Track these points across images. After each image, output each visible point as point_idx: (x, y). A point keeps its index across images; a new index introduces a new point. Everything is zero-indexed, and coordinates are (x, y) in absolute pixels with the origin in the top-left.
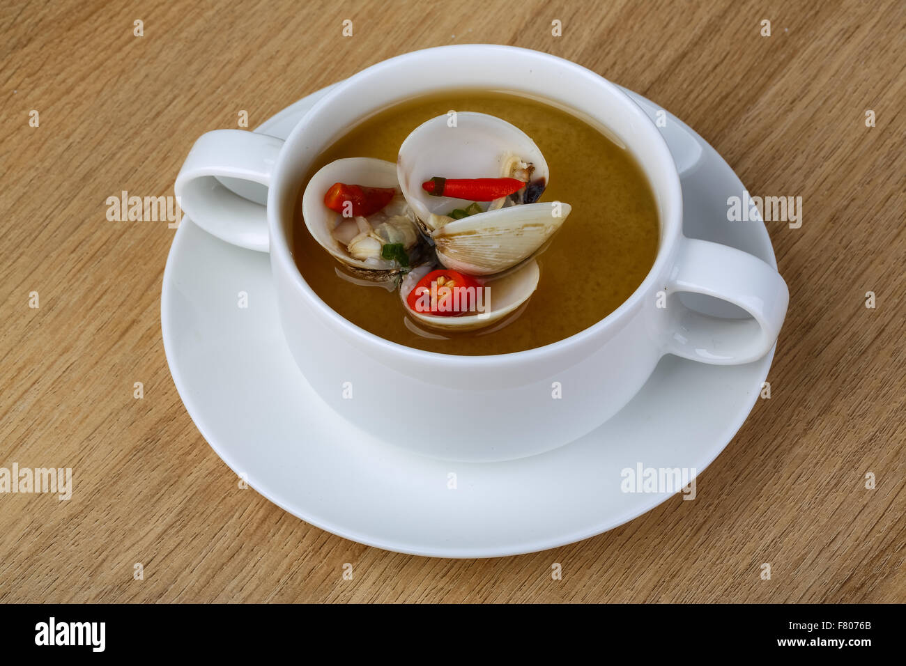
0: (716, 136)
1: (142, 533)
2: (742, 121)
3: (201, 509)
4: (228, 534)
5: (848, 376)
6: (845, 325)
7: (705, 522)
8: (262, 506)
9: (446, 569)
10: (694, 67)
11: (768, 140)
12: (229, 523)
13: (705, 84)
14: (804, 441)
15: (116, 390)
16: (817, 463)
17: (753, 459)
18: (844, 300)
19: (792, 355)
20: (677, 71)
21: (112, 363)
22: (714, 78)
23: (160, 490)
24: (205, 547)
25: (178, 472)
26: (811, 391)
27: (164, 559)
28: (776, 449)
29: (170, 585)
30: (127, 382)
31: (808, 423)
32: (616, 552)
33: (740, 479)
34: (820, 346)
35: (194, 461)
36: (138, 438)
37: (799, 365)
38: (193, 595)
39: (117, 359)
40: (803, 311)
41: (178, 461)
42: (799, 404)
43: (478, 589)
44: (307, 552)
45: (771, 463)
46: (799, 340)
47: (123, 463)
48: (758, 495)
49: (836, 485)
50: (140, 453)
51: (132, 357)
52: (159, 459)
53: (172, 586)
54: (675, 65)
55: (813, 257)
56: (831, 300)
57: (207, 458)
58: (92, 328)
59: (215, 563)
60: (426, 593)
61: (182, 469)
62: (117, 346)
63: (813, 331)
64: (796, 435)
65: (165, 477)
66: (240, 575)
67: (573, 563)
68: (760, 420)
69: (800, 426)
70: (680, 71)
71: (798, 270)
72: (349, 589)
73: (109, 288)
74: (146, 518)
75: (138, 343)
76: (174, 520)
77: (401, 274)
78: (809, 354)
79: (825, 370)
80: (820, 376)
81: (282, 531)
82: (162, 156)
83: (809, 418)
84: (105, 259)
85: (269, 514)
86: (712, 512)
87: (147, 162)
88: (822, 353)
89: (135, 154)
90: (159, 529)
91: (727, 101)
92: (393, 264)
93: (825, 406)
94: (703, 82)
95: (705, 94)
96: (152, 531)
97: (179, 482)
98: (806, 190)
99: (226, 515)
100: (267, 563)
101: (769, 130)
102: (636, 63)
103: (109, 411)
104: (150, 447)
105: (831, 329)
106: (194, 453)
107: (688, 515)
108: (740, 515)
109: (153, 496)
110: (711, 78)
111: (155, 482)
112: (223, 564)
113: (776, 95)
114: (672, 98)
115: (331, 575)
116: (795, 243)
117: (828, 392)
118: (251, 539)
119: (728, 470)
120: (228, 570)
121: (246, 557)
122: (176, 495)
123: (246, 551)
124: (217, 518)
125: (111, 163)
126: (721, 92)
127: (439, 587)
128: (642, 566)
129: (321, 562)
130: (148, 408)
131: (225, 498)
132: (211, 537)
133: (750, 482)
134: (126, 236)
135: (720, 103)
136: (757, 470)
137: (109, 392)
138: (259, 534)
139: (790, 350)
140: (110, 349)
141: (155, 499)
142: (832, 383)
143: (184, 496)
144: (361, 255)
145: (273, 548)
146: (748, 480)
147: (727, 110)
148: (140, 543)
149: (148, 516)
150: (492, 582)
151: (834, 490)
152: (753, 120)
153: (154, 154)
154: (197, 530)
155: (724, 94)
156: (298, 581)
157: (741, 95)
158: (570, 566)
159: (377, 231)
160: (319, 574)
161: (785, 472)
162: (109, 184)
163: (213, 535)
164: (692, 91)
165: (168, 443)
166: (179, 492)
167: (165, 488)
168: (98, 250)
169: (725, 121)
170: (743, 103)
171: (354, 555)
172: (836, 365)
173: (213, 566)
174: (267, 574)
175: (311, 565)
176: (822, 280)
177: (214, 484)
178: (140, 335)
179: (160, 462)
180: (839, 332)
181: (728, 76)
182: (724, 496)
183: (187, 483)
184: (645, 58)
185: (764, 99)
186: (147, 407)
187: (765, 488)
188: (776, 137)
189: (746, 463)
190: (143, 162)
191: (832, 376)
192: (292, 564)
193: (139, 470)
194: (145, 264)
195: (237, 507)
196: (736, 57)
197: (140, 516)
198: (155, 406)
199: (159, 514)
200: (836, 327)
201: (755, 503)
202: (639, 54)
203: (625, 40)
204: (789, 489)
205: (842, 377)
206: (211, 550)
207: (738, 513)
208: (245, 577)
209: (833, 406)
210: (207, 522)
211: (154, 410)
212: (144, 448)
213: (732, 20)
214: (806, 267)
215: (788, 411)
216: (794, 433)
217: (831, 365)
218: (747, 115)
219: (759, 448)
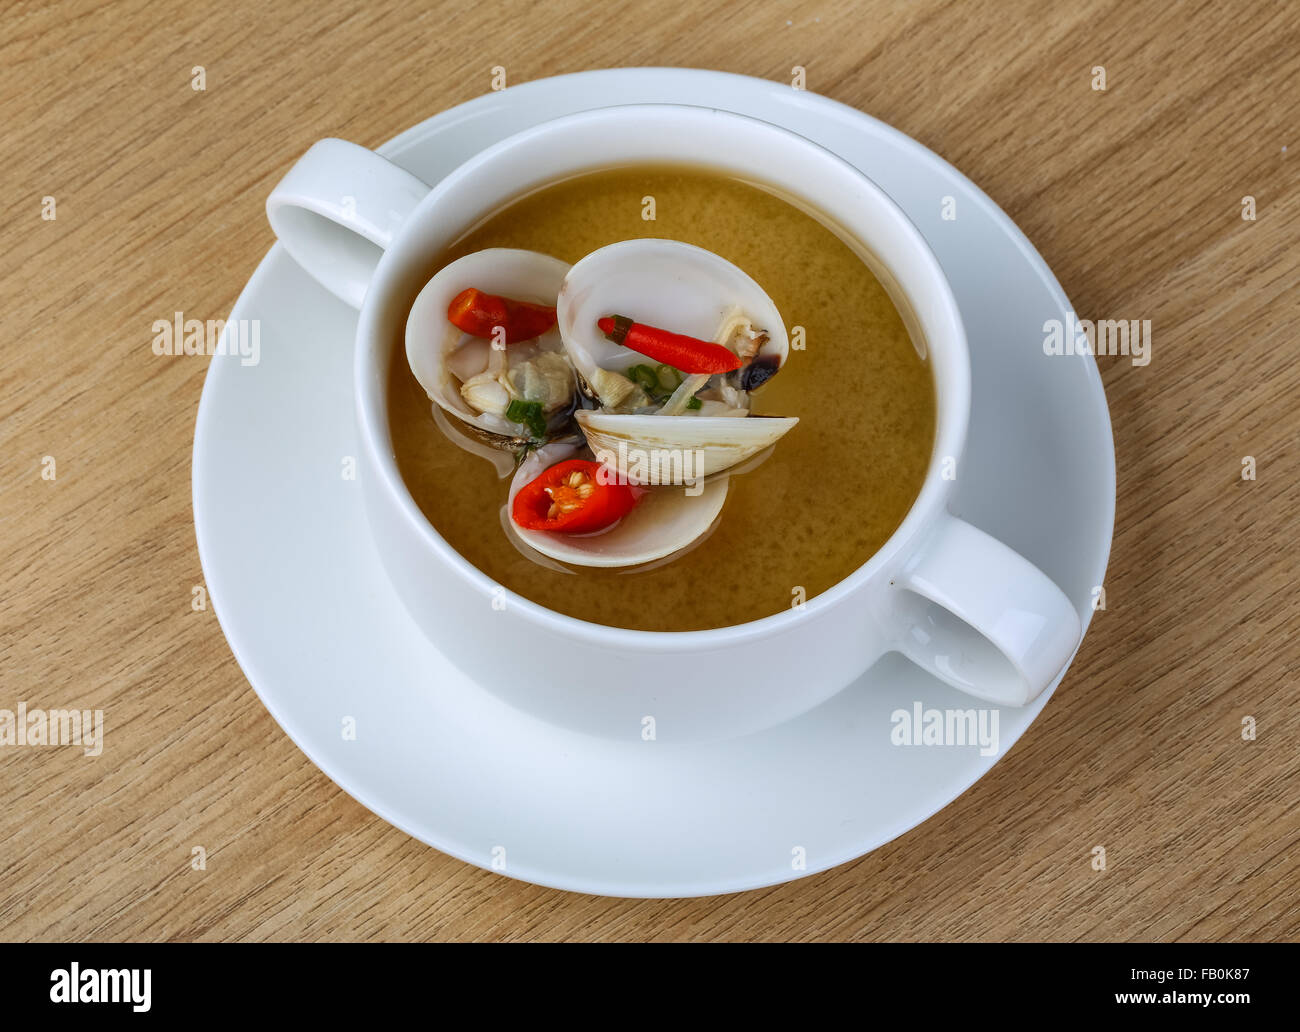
0: (1117, 296)
1: (95, 684)
2: (1164, 281)
3: (187, 670)
4: (212, 720)
5: (1171, 736)
6: (1196, 654)
7: (883, 902)
10: (1126, 172)
11: (1191, 323)
12: (218, 704)
13: (1130, 205)
14: (1071, 818)
15: (127, 452)
16: (1077, 859)
17: (987, 824)
18: (1210, 613)
19: (1101, 679)
20: (1097, 172)
21: (135, 409)
22: (1148, 199)
23: (141, 624)
24: (174, 730)
25: (174, 604)
26: (1109, 743)
27: (112, 731)
28: (1026, 819)
29: (108, 773)
30: (147, 445)
31: (1087, 792)
32: (742, 910)
33: (957, 850)
34: (1147, 676)
36: (135, 536)
37: (1106, 697)
38: (135, 798)
39: (144, 404)
40: (1143, 613)
41: (178, 587)
42: (1084, 757)
43: (529, 907)
44: (312, 781)
45: (1011, 838)
46: (1121, 658)
47: (102, 568)
48: (973, 883)
49: (1091, 900)
50: (130, 561)
51: (165, 407)
52: (154, 577)
54: (1095, 163)
55: (1190, 531)
56: (1190, 608)
58: (124, 347)
59: (180, 759)
60: (455, 892)
62: (150, 384)
63: (1146, 650)
64: (1063, 806)
65: (152, 608)
66: (209, 787)
67: (675, 908)
68: (1018, 767)
69: (1075, 793)
70: (1101, 173)
71: (1158, 547)
72: (351, 853)
73: (168, 289)
74: (107, 661)
75: (180, 388)
76: (145, 677)
77: (530, 446)
78: (1126, 685)
79: (1141, 715)
80: (1130, 725)
82: (309, 100)
83: (1091, 785)
84: (176, 242)
86: (898, 890)
87: (283, 104)
88: (1147, 688)
89: (270, 87)
90: (120, 685)
91: (1154, 242)
92: (520, 430)
93: (1120, 773)
94: (1130, 200)
95: (1126, 221)
96: (109, 685)
97: (171, 620)
98: (1219, 420)
99: (219, 690)
100: (252, 780)
101: (1200, 306)
102: (1041, 142)
103: (108, 481)
104: (148, 555)
105: (1173, 655)
107: (863, 884)
108: (936, 906)
109: (127, 632)
110: (1143, 198)
111: (137, 611)
112: (190, 764)
113: (1231, 252)
114: (1075, 215)
115: (334, 825)
116: (1172, 501)
117: (1133, 752)
118: (241, 737)
119: (945, 832)
120: (194, 774)
121: (226, 763)
122: (160, 639)
123: (228, 754)
124: (204, 692)
125: (233, 91)
126: (1151, 225)
127: (476, 889)
129: (326, 801)
130: (163, 495)
132: (188, 718)
133: (969, 860)
134: (218, 214)
135: (1143, 242)
136: (988, 843)
137: (117, 454)
138: (255, 733)
139: (1101, 669)
140: (138, 386)
141: (128, 637)
142: (1144, 740)
143: (169, 645)
144: (477, 404)
145: (266, 760)
146: (968, 856)
147: (1149, 256)
148: (87, 697)
149: (112, 661)
150: (553, 903)
151: (1085, 908)
152: (1181, 283)
153: (298, 93)
154: (171, 702)
155: (1155, 228)
156: (286, 820)
157: (1177, 238)
158: (669, 913)
159: (512, 374)
160: (317, 819)
161: (1024, 859)
162: (220, 125)
163: (190, 715)
164: (1107, 211)
165: (173, 556)
166: (165, 636)
167: (148, 625)
168: (172, 225)
169: (1140, 274)
170: (1175, 252)
172: (1159, 713)
173: (174, 763)
174: (247, 797)
176: (1189, 572)
178: (189, 376)
179: (154, 581)
180: (1183, 662)
181: (1171, 201)
182: (924, 871)
183: (181, 626)
184: (1059, 138)
185: (1210, 254)
186: (160, 490)
187: (986, 876)
188: (1205, 321)
189: (974, 828)
190: (278, 103)
191: (1148, 728)
192: (284, 793)
193: (121, 586)
194: (229, 267)
195: (237, 683)
196: (1193, 173)
197: (100, 657)
198: (174, 493)
199: (126, 662)
200: (1182, 652)
201: (965, 894)
202: (1052, 128)
203: (1038, 99)
204: (1021, 888)
205: (1162, 734)
206: (180, 738)
207: (935, 902)
208: (215, 792)
209: (1132, 776)
210: (189, 694)
211: (171, 498)
212: (137, 554)
213: (1208, 110)
214: (1172, 545)
215: (1062, 766)
216: (1061, 801)
217: (1152, 712)
218: (1176, 274)
219: (1002, 811)
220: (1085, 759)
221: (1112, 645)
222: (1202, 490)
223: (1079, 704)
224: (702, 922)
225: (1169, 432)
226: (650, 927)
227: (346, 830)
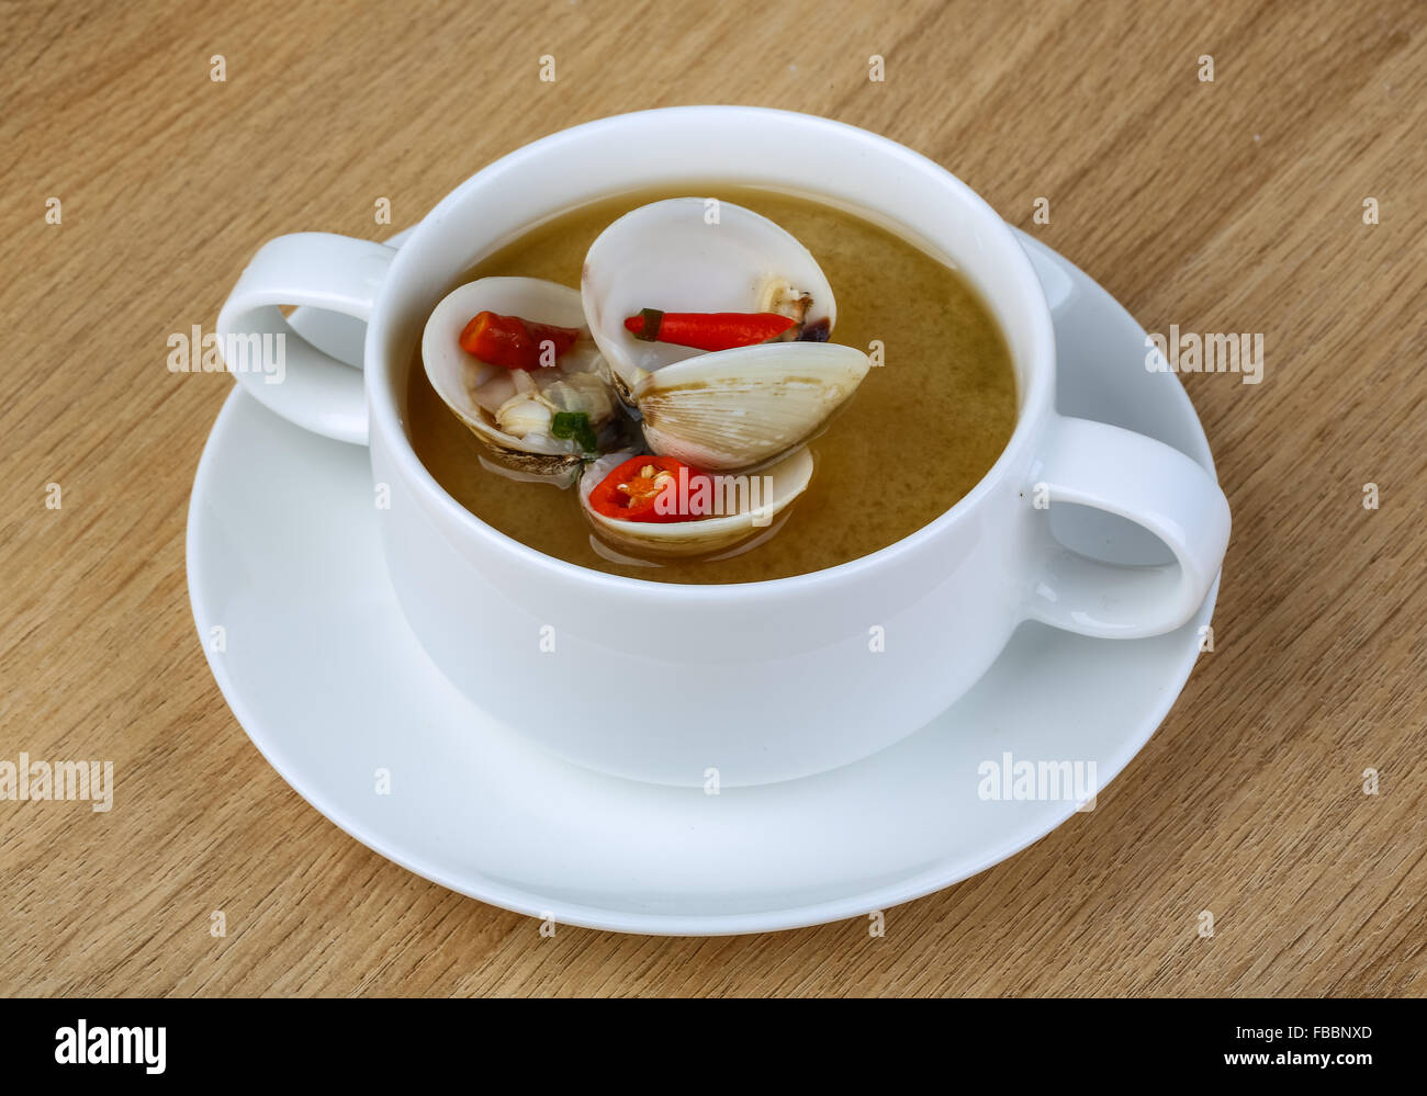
0: (1133, 299)
1: (138, 896)
2: (1175, 278)
3: (238, 859)
4: (282, 900)
5: (1336, 681)
6: (1335, 600)
7: (1084, 904)
8: (341, 859)
9: (644, 966)
10: (1100, 191)
11: (1217, 309)
12: (285, 883)
13: (1117, 218)
14: (1258, 780)
15: (107, 670)
16: (1278, 816)
17: (1169, 806)
18: (1334, 562)
19: (1243, 647)
20: (1071, 197)
21: (103, 628)
22: (1132, 211)
23: (173, 828)
24: (242, 920)
25: (204, 800)
26: (1273, 702)
27: (172, 936)
28: (1208, 793)
29: (180, 978)
30: (127, 658)
31: (1266, 753)
32: (932, 947)
33: (1146, 837)
34: (1289, 633)
35: (231, 785)
36: (140, 745)
37: (1253, 661)
39: (112, 621)
40: (1264, 577)
41: (204, 784)
42: (1250, 722)
44: (413, 932)
45: (1200, 814)
46: (1256, 623)
48: (1176, 863)
49: (1308, 852)
50: (143, 770)
51: (137, 619)
52: (174, 779)
53: (184, 980)
54: (1066, 190)
55: (1286, 492)
56: (1313, 560)
57: (254, 780)
58: (73, 573)
59: (257, 946)
61: (210, 797)
62: (113, 601)
63: (1280, 609)
64: (1244, 772)
65: (182, 809)
66: (299, 965)
67: (858, 963)
68: (1185, 745)
69: (1252, 758)
70: (1075, 198)
71: (1259, 512)
73: (106, 510)
74: (146, 871)
75: (148, 598)
76: (193, 877)
77: (581, 464)
78: (1271, 645)
79: (1297, 670)
80: (1289, 680)
81: (372, 897)
82: (207, 307)
83: (1268, 744)
84: (102, 465)
85: (352, 871)
86: (1096, 889)
87: (180, 316)
88: (1295, 642)
89: (160, 304)
90: (169, 888)
91: (1153, 246)
92: (569, 446)
93: (1295, 727)
94: (1114, 215)
95: (1117, 234)
96: (155, 893)
97: (206, 816)
98: (1279, 387)
99: (280, 871)
100: (345, 948)
101: (1221, 293)
102: (1003, 184)
103: (94, 701)
104: (160, 760)
105: (1310, 606)
106: (232, 772)
108: (1143, 895)
109: (159, 838)
110: (1127, 210)
111: (165, 816)
112: (271, 949)
113: (1235, 238)
114: (1060, 240)
115: (451, 970)
116: (1256, 470)
117: (1301, 706)
118: (319, 910)
119: (1127, 824)
120: (277, 957)
121: (310, 938)
122: (198, 836)
123: (310, 928)
124: (265, 875)
125: (121, 316)
126: (1143, 232)
128: (974, 970)
129: (436, 949)
130: (160, 700)
131: (278, 845)
132: (253, 905)
133: (1163, 843)
134: (140, 429)
135: (1141, 248)
136: (1177, 824)
137: (97, 674)
138: (335, 901)
139: (1239, 637)
140: (101, 606)
141: (163, 842)
142: (1309, 691)
143: (211, 840)
144: (518, 428)
145: (356, 925)
146: (1160, 841)
147: (1151, 259)
148: (133, 910)
149: (150, 869)
151: (1304, 860)
152: (1195, 276)
153: (194, 303)
154: (229, 893)
155: (1148, 233)
156: (395, 978)
157: (1176, 236)
158: (853, 968)
159: (547, 392)
160: (430, 968)
161: (1222, 830)
162: (116, 350)
163: (256, 901)
164: (1094, 229)
165: (189, 755)
166: (204, 833)
167: (181, 826)
168: (91, 451)
169: (1148, 277)
170: (1178, 250)
171: (491, 940)
172: (1316, 662)
173: (252, 951)
174: (344, 966)
175: (418, 953)
176: (1299, 529)
177: (262, 822)
178: (154, 585)
179: (174, 784)
180: (1324, 611)
181: (1156, 207)
182: (1118, 864)
183: (218, 819)
184: (1019, 176)
185: (1216, 244)
186: (157, 697)
187: (1187, 854)
188: (1231, 304)
189: (1157, 813)
190: (174, 317)
191: (1308, 679)
192: (386, 951)
193: (139, 797)
194: (168, 475)
195: (299, 859)
196: (1168, 180)
197: (136, 868)
198: (172, 696)
199: (168, 867)
200: (1319, 603)
201: (1171, 877)
202: (1009, 170)
203: (985, 147)
204: (1228, 857)
205: (1325, 682)
206: (251, 926)
207: (1141, 890)
208: (307, 968)
209: (1308, 728)
210: (248, 882)
211: (169, 702)
212: (149, 762)
213: (1166, 121)
214: (1272, 508)
215: (1232, 733)
216: (1240, 768)
217: (1307, 663)
218: (1186, 269)
219: (1181, 790)
220: (1253, 721)
221: (1243, 612)
222: (1284, 453)
223: (1227, 674)
224: (893, 968)
225: (1230, 409)
226: (837, 986)
227: (466, 971)
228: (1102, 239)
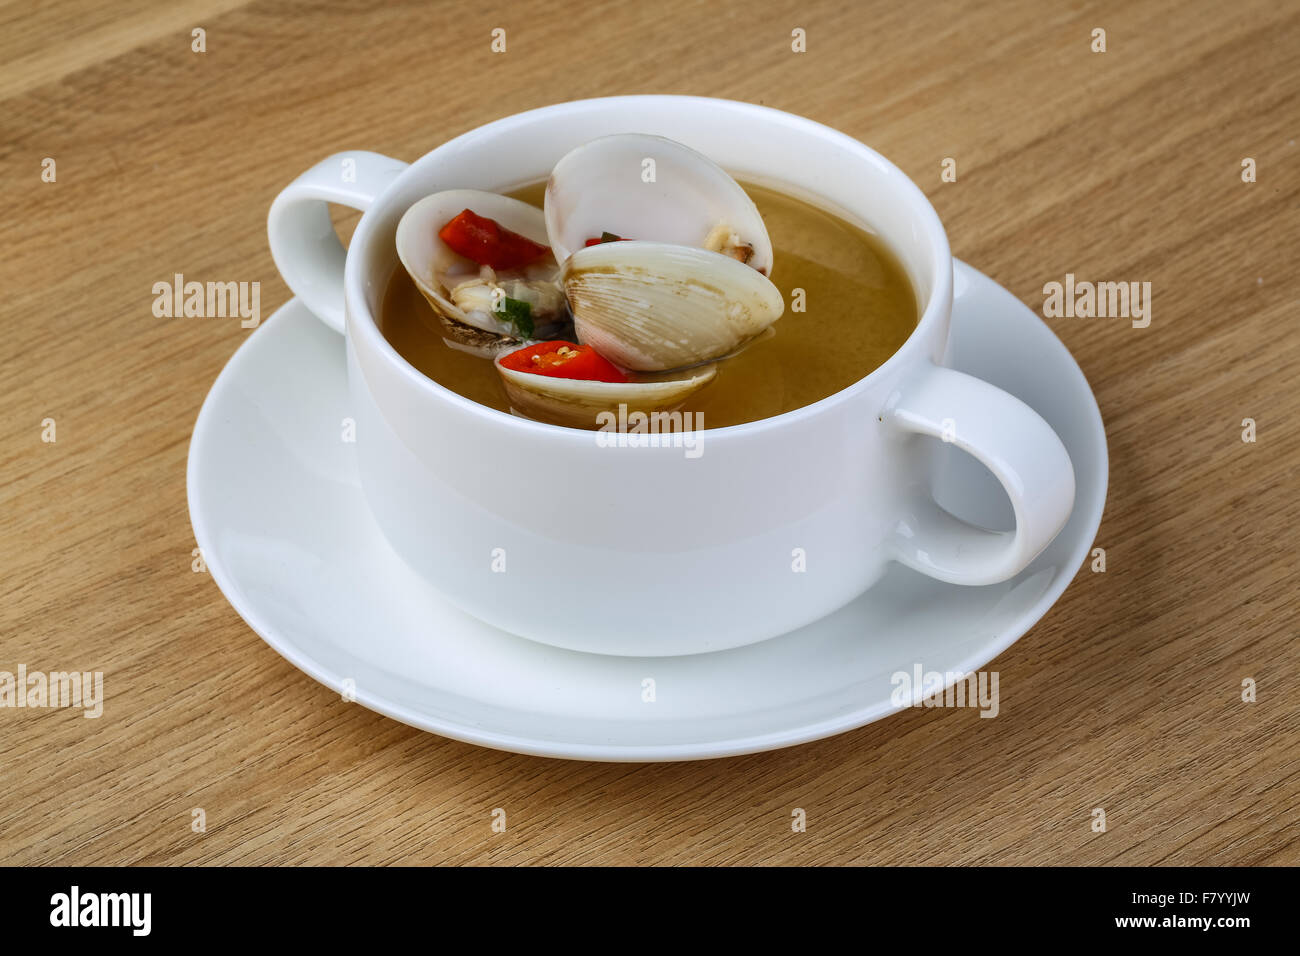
0: (1104, 381)
2: (1150, 369)
3: (175, 658)
4: (199, 694)
5: (1181, 686)
6: (1201, 627)
7: (888, 816)
8: (261, 672)
9: (485, 795)
11: (1178, 398)
12: (207, 681)
14: (1081, 749)
15: (127, 506)
16: (1089, 779)
17: (995, 755)
18: (1212, 597)
21: (136, 476)
23: (131, 626)
24: (160, 702)
25: (166, 611)
26: (1117, 693)
28: (1035, 750)
29: (90, 735)
30: (146, 500)
31: (1096, 729)
32: (742, 824)
33: (964, 775)
34: (1152, 644)
35: (192, 604)
36: (130, 563)
37: (1110, 660)
38: (117, 752)
39: (145, 472)
40: (1144, 599)
41: (171, 599)
43: (519, 827)
44: (299, 736)
45: (1020, 765)
46: (1123, 632)
47: (95, 587)
48: (983, 799)
50: (125, 581)
53: (93, 737)
55: (1188, 540)
56: (1192, 594)
57: (213, 604)
58: (128, 434)
59: (165, 723)
60: (443, 817)
61: (172, 609)
62: (152, 459)
63: (1150, 625)
64: (1072, 740)
65: (144, 614)
66: (193, 743)
67: (672, 824)
69: (1082, 731)
71: (1157, 551)
72: (337, 790)
73: (173, 395)
74: (96, 653)
76: (132, 664)
78: (1131, 650)
79: (1148, 673)
80: (1137, 679)
81: (275, 705)
83: (1100, 724)
84: (185, 362)
85: (267, 682)
86: (905, 806)
88: (1153, 653)
91: (1139, 344)
93: (1130, 715)
95: (1111, 331)
97: (162, 622)
98: (1211, 462)
99: (207, 672)
100: (237, 737)
101: (1186, 387)
103: (106, 526)
104: (141, 577)
105: (1178, 627)
106: (197, 595)
107: (868, 802)
108: (945, 817)
109: (116, 631)
111: (129, 617)
112: (174, 727)
113: (1214, 349)
115: (320, 769)
117: (1143, 699)
118: (227, 706)
120: (177, 734)
121: (211, 725)
122: (149, 636)
123: (214, 718)
124: (193, 674)
127: (465, 814)
128: (772, 848)
129: (313, 751)
130: (161, 534)
131: (212, 654)
132: (173, 693)
133: (977, 782)
135: (1128, 344)
136: (995, 770)
137: (116, 507)
138: (244, 701)
139: (1105, 640)
140: (140, 460)
141: (120, 635)
142: (1153, 690)
143: (160, 640)
144: (466, 305)
145: (253, 722)
146: (975, 780)
147: (1134, 353)
149: (100, 653)
150: (545, 823)
152: (1167, 371)
154: (158, 681)
156: (270, 766)
157: (1161, 341)
158: (666, 828)
159: (502, 284)
160: (303, 765)
161: (1034, 781)
163: (177, 690)
166: (155, 635)
167: (139, 626)
168: (180, 352)
169: (1126, 366)
170: (1159, 350)
171: (362, 753)
172: (1168, 670)
173: (159, 726)
174: (232, 750)
175: (297, 751)
176: (1189, 569)
177: (208, 634)
179: (147, 595)
180: (1189, 633)
182: (931, 791)
183: (171, 627)
185: (1191, 353)
187: (996, 794)
188: (1192, 396)
189: (981, 758)
191: (1156, 681)
192: (270, 745)
193: (113, 599)
197: (88, 650)
198: (171, 534)
199: (114, 653)
200: (1186, 626)
201: (974, 808)
202: (1034, 271)
203: (1020, 252)
204: (1033, 801)
205: (1171, 685)
206: (166, 708)
207: (945, 813)
208: (199, 747)
209: (1142, 717)
210: (176, 676)
211: (167, 537)
212: (132, 576)
213: (1185, 257)
214: (1172, 550)
215: (1069, 711)
216: (1069, 737)
217: (1160, 669)
218: (1159, 365)
219: (1009, 745)
220: (1093, 704)
221: (1115, 622)
222: (1198, 510)
223: (1084, 665)
224: (701, 834)
225: (1161, 472)
226: (646, 839)
227: (334, 772)
228: (1096, 332)
